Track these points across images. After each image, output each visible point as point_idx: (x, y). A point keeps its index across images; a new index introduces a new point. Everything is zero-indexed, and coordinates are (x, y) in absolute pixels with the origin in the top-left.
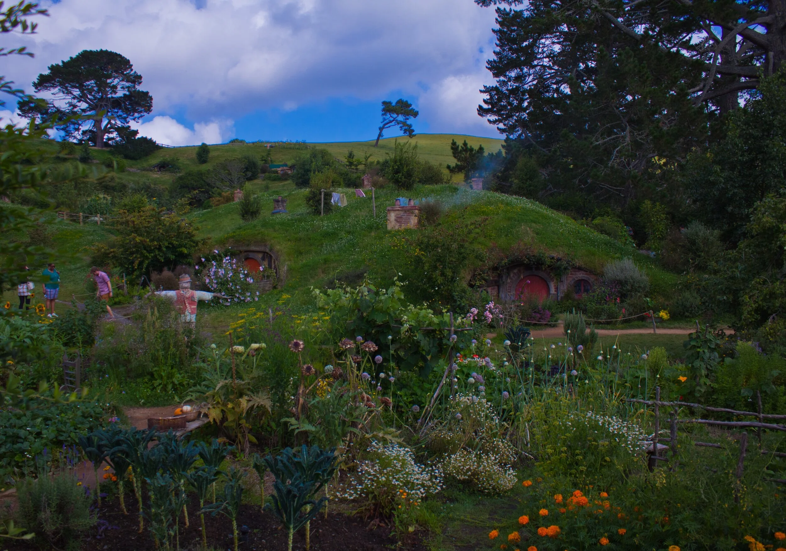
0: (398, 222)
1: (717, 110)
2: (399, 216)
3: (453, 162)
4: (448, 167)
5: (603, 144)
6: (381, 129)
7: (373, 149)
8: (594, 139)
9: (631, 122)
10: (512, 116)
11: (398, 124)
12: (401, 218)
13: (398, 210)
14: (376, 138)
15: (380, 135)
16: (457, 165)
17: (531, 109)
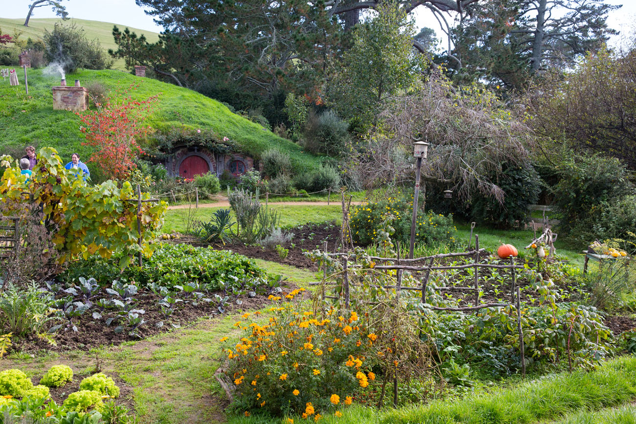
0: (64, 101)
1: (343, 23)
2: (66, 96)
3: (115, 48)
4: (110, 52)
5: (253, 43)
6: (32, 7)
7: (23, 29)
8: (245, 38)
9: (277, 26)
10: (168, 10)
11: (50, 4)
12: (68, 98)
13: (65, 90)
14: (26, 17)
15: (30, 14)
16: (120, 51)
17: (185, 5)
